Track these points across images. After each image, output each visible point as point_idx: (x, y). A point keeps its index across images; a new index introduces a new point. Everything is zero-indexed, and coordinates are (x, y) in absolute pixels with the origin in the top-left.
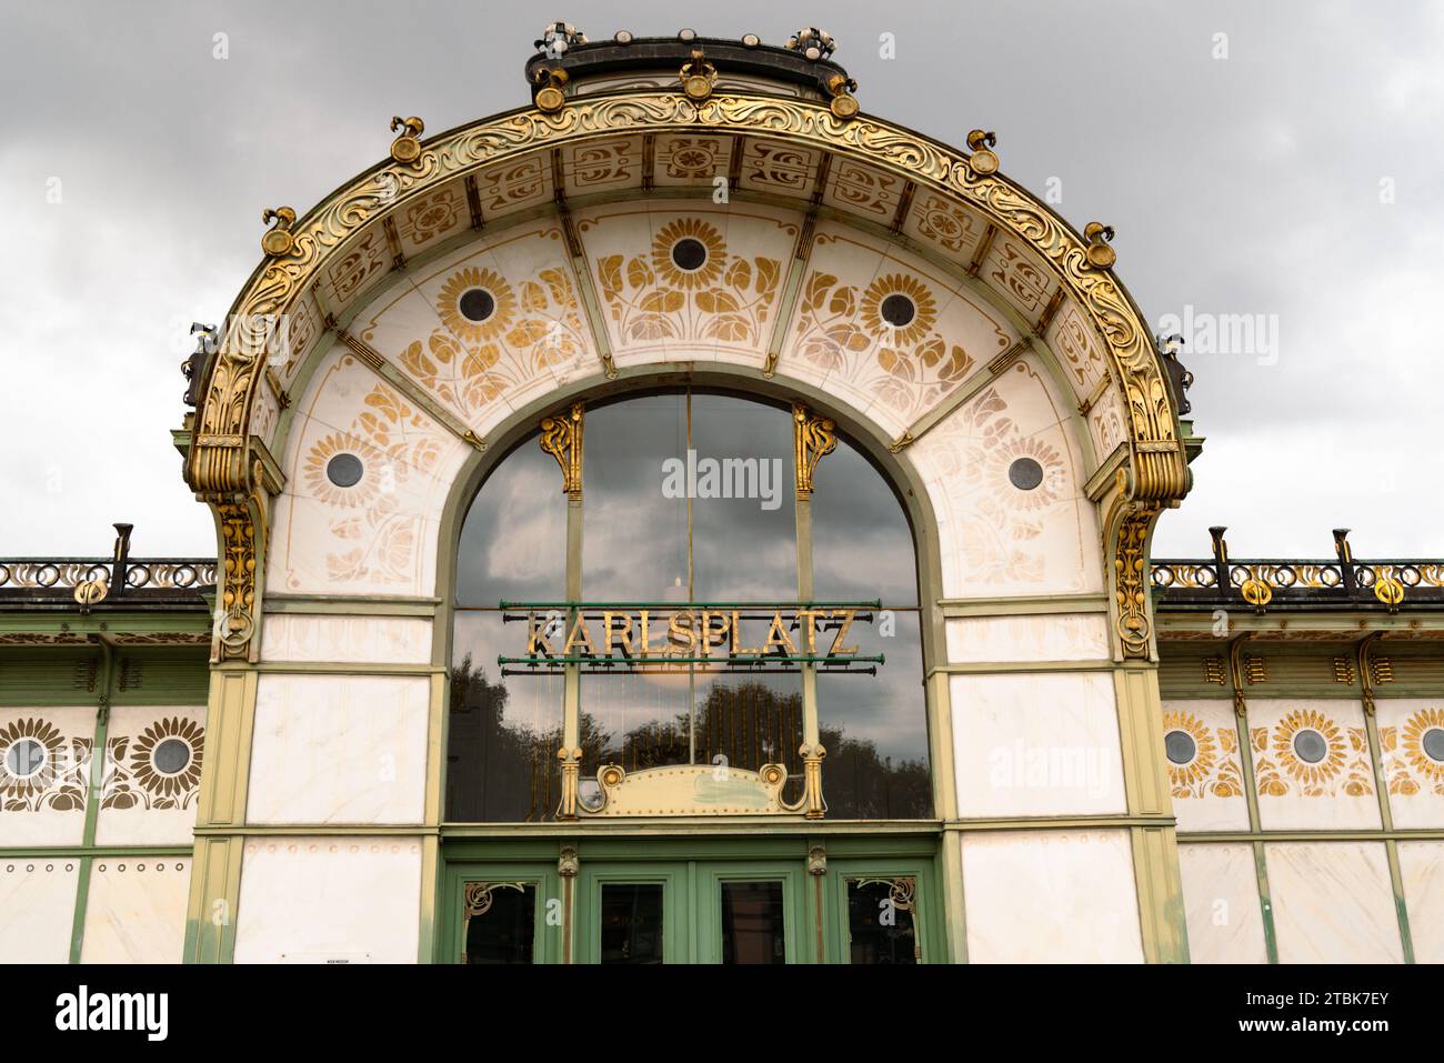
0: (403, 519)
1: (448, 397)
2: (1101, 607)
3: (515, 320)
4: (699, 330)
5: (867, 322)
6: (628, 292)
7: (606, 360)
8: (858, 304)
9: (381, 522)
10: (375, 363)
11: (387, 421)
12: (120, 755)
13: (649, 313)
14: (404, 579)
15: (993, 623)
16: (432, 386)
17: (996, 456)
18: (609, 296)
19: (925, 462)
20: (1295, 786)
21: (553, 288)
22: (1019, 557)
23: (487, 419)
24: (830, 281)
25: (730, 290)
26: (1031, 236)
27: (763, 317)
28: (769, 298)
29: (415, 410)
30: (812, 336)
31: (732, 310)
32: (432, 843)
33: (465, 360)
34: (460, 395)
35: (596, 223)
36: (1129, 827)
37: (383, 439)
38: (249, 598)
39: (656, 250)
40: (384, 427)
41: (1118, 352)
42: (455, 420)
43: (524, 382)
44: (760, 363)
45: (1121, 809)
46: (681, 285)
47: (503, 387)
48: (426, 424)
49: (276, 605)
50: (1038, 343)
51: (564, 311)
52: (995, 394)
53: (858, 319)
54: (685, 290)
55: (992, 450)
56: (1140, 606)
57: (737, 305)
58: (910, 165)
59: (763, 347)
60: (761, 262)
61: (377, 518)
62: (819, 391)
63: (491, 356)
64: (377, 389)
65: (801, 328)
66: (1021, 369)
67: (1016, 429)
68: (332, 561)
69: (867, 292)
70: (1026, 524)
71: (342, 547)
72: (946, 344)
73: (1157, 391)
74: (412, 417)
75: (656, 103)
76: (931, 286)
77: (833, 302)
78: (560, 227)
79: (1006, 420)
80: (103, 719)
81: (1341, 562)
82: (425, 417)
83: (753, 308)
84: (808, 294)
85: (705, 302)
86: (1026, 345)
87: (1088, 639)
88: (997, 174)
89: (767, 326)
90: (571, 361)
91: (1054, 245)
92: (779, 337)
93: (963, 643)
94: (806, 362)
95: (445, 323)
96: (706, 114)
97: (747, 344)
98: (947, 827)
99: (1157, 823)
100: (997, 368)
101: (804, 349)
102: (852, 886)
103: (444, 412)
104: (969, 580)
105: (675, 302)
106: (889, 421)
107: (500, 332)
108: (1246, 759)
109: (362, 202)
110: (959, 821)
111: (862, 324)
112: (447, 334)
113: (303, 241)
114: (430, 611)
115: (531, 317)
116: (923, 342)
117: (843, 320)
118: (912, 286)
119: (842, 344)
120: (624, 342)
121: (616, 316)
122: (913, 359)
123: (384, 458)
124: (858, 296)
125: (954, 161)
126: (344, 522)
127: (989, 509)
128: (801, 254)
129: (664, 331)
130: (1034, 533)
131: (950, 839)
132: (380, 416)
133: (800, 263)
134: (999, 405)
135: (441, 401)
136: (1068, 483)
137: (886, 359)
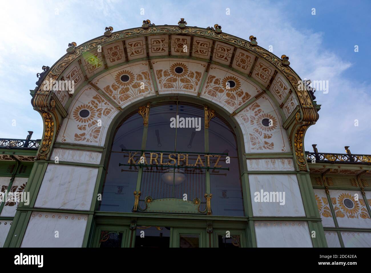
0: (98, 127)
1: (115, 99)
2: (291, 156)
3: (134, 82)
4: (180, 87)
5: (223, 86)
6: (163, 77)
7: (157, 92)
8: (221, 82)
9: (92, 127)
10: (97, 89)
11: (98, 103)
12: (14, 191)
13: (168, 82)
14: (96, 142)
15: (260, 160)
16: (111, 96)
17: (258, 118)
19: (239, 119)
20: (346, 214)
21: (144, 76)
22: (266, 143)
23: (125, 105)
24: (214, 77)
25: (189, 78)
26: (267, 58)
27: (197, 84)
28: (199, 80)
29: (105, 101)
30: (209, 89)
31: (189, 83)
32: (91, 217)
33: (121, 90)
34: (118, 98)
35: (157, 62)
36: (307, 221)
37: (96, 107)
38: (50, 143)
39: (171, 69)
40: (97, 104)
41: (293, 84)
43: (135, 96)
46: (177, 77)
47: (130, 97)
48: (108, 104)
50: (267, 92)
51: (147, 81)
52: (257, 103)
54: (177, 78)
55: (257, 116)
56: (303, 156)
57: (190, 82)
58: (235, 43)
59: (196, 91)
60: (196, 72)
61: (91, 126)
62: (211, 102)
63: (127, 90)
64: (96, 95)
65: (206, 87)
66: (263, 98)
67: (263, 112)
68: (76, 135)
69: (223, 80)
70: (267, 134)
71: (80, 132)
72: (244, 92)
74: (105, 102)
76: (239, 79)
77: (214, 82)
78: (148, 63)
79: (260, 110)
80: (12, 181)
81: (348, 154)
83: (195, 83)
84: (208, 80)
85: (182, 81)
86: (264, 92)
87: (288, 166)
88: (258, 46)
89: (198, 86)
90: (148, 92)
91: (273, 61)
92: (201, 89)
93: (251, 165)
94: (208, 95)
95: (116, 82)
96: (184, 31)
97: (193, 90)
98: (250, 219)
99: (316, 220)
100: (257, 97)
101: (207, 92)
103: (115, 103)
104: (252, 149)
106: (230, 110)
107: (130, 85)
108: (331, 206)
109: (95, 44)
110: (253, 217)
111: (222, 87)
112: (117, 84)
113: (78, 51)
114: (102, 150)
115: (138, 82)
116: (237, 91)
117: (217, 86)
118: (234, 79)
119: (217, 91)
120: (162, 89)
121: (160, 83)
122: (235, 95)
123: (96, 112)
125: (246, 42)
126: (82, 126)
127: (257, 131)
128: (207, 71)
129: (172, 86)
130: (269, 137)
131: (251, 223)
132: (96, 102)
133: (206, 73)
134: (258, 106)
135: (113, 99)
136: (278, 125)
137: (228, 95)
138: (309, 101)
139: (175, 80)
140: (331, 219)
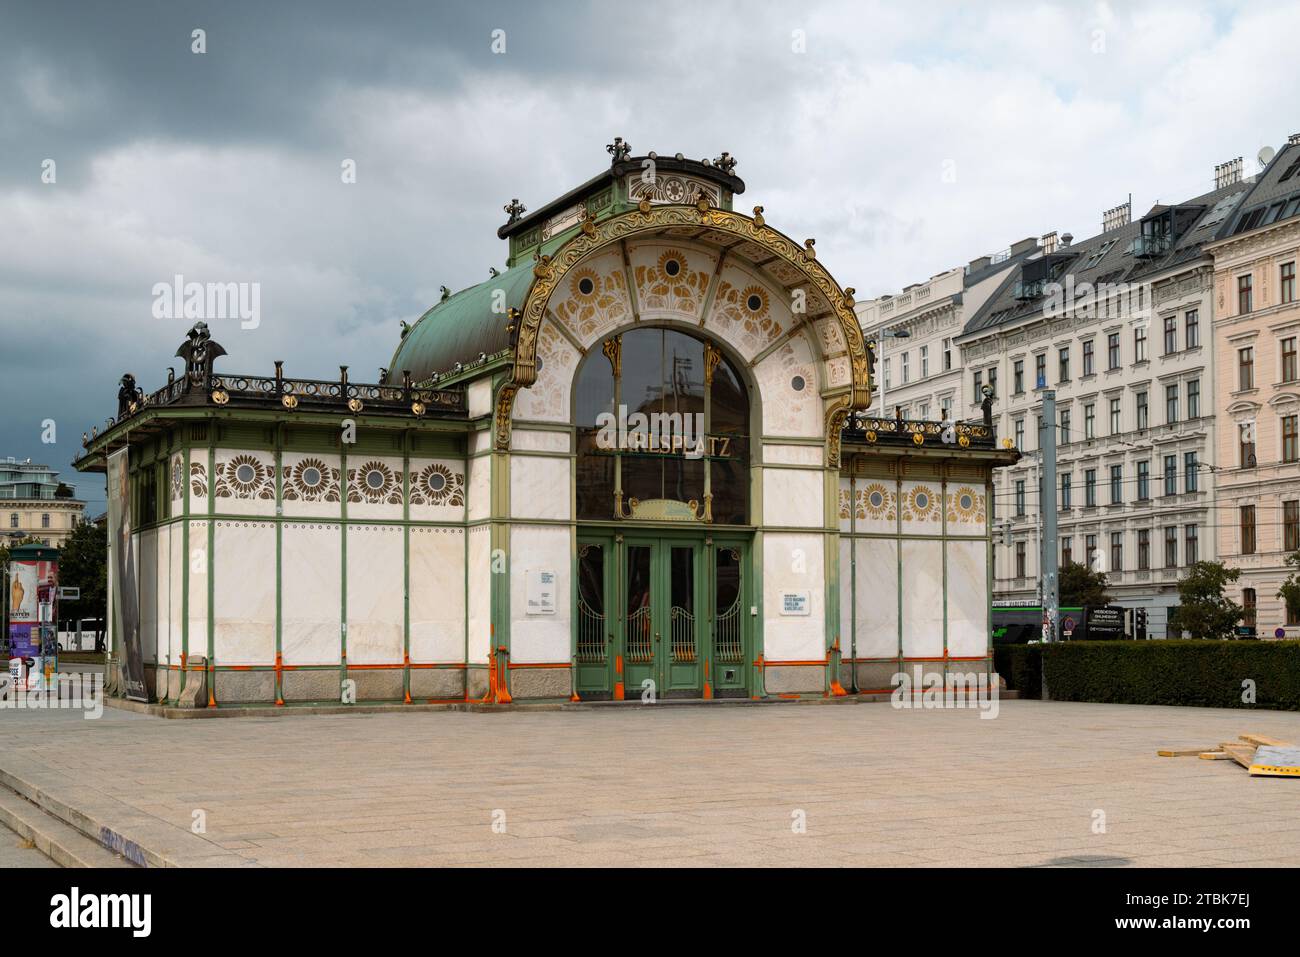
0: (557, 387)
1: (574, 331)
2: (822, 444)
3: (601, 294)
4: (674, 305)
5: (742, 307)
6: (647, 285)
7: (637, 317)
8: (738, 298)
9: (550, 388)
11: (552, 342)
12: (415, 480)
13: (655, 295)
14: (559, 415)
15: (781, 448)
16: (568, 325)
17: (787, 374)
18: (639, 286)
19: (759, 374)
20: (869, 515)
21: (617, 280)
22: (793, 420)
23: (588, 341)
24: (728, 286)
25: (688, 287)
26: (825, 290)
27: (700, 300)
28: (704, 292)
29: (561, 336)
30: (719, 312)
31: (688, 296)
32: (574, 528)
33: (581, 313)
34: (578, 329)
35: (636, 249)
36: (824, 533)
37: (549, 349)
38: (507, 422)
39: (659, 265)
40: (551, 345)
41: (852, 346)
42: (576, 340)
43: (603, 324)
44: (697, 323)
45: (821, 525)
46: (668, 282)
47: (595, 326)
48: (565, 343)
49: (520, 425)
50: (808, 324)
51: (621, 291)
52: (789, 346)
53: (738, 306)
54: (670, 285)
55: (786, 371)
56: (836, 445)
57: (690, 294)
58: (782, 252)
59: (699, 316)
60: (701, 274)
61: (548, 386)
62: (721, 338)
63: (591, 311)
64: (547, 325)
65: (715, 308)
66: (800, 336)
67: (796, 363)
68: (534, 406)
69: (743, 293)
70: (796, 405)
71: (536, 399)
72: (772, 321)
73: (864, 363)
74: (560, 339)
75: (685, 211)
76: (769, 293)
77: (729, 296)
78: (621, 249)
79: (792, 358)
80: (406, 463)
81: (898, 420)
82: (565, 340)
83: (697, 296)
84: (719, 292)
85: (678, 292)
86: (803, 324)
87: (817, 457)
88: (815, 260)
89: (702, 305)
90: (621, 316)
91: (832, 295)
92: (705, 311)
93: (769, 454)
94: (716, 324)
95: (574, 295)
96: (705, 219)
97: (693, 314)
98: (756, 529)
99: (833, 532)
100: (791, 333)
101: (716, 318)
102: (718, 550)
103: (573, 337)
104: (773, 428)
105: (665, 291)
106: (747, 354)
107: (595, 300)
108: (853, 503)
109: (572, 253)
110: (763, 527)
111: (739, 308)
112: (574, 300)
113: (551, 270)
114: (569, 429)
115: (608, 294)
116: (763, 318)
117: (733, 306)
118: (761, 292)
119: (731, 317)
120: (644, 308)
121: (641, 295)
122: (758, 326)
123: (550, 358)
124: (740, 294)
125: (799, 251)
127: (782, 398)
128: (718, 272)
129: (660, 304)
130: (799, 410)
131: (758, 534)
132: (548, 337)
133: (717, 276)
134: (790, 351)
135: (571, 332)
136: (814, 389)
137: (748, 325)
138: (865, 377)
140: (848, 521)
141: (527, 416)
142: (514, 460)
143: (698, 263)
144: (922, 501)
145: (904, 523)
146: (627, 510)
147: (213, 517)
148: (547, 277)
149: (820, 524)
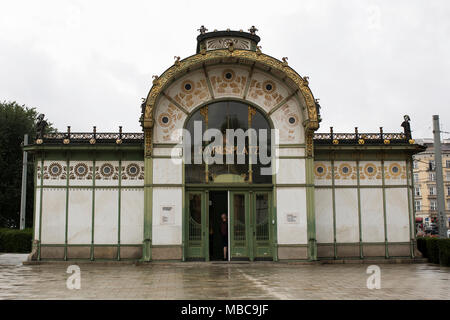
2: (304, 146)
3: (195, 90)
4: (230, 91)
6: (217, 84)
7: (213, 97)
8: (261, 86)
9: (172, 130)
10: (170, 99)
11: (172, 110)
12: (124, 170)
13: (221, 88)
15: (284, 149)
16: (180, 103)
17: (286, 117)
18: (213, 84)
19: (273, 117)
20: (342, 177)
21: (202, 83)
22: (290, 136)
23: (190, 109)
24: (256, 81)
25: (236, 83)
27: (243, 88)
28: (244, 85)
30: (252, 92)
32: (184, 187)
33: (186, 98)
34: (185, 105)
35: (211, 70)
36: (306, 186)
37: (171, 114)
38: (150, 144)
39: (222, 75)
41: (308, 102)
42: (185, 109)
43: (197, 102)
44: (242, 98)
46: (227, 82)
47: (194, 103)
48: (179, 111)
49: (155, 146)
51: (205, 88)
52: (287, 104)
55: (286, 115)
56: (311, 147)
57: (238, 86)
59: (243, 95)
60: (242, 77)
63: (191, 97)
64: (170, 104)
65: (250, 91)
66: (292, 100)
67: (291, 111)
68: (164, 137)
69: (263, 84)
71: (165, 135)
72: (278, 94)
74: (177, 109)
76: (275, 82)
77: (256, 85)
78: (204, 71)
79: (289, 110)
80: (120, 163)
82: (179, 109)
83: (241, 87)
84: (252, 84)
85: (232, 86)
86: (293, 95)
87: (301, 152)
88: (288, 66)
89: (244, 90)
90: (206, 98)
91: (298, 81)
92: (245, 93)
94: (251, 98)
95: (182, 91)
96: (233, 54)
97: (240, 94)
98: (274, 185)
99: (311, 186)
100: (288, 99)
101: (250, 95)
102: (257, 195)
103: (183, 108)
106: (267, 110)
107: (192, 92)
108: (333, 172)
109: (170, 74)
110: (276, 185)
111: (262, 90)
112: (183, 93)
113: (160, 81)
115: (198, 89)
116: (273, 94)
117: (258, 89)
118: (272, 83)
119: (258, 94)
120: (216, 94)
121: (215, 88)
122: (271, 97)
123: (172, 117)
124: (261, 84)
125: (279, 63)
126: (166, 130)
127: (285, 127)
128: (250, 76)
129: (224, 91)
130: (292, 132)
131: (274, 188)
133: (250, 78)
134: (288, 107)
135: (182, 106)
136: (300, 123)
137: (266, 97)
138: (315, 115)
139: (226, 86)
140: (330, 180)
141: (161, 141)
142: (155, 160)
143: (240, 73)
144: (370, 170)
145: (361, 181)
146: (211, 179)
147: (42, 187)
148: (158, 84)
149: (304, 182)
